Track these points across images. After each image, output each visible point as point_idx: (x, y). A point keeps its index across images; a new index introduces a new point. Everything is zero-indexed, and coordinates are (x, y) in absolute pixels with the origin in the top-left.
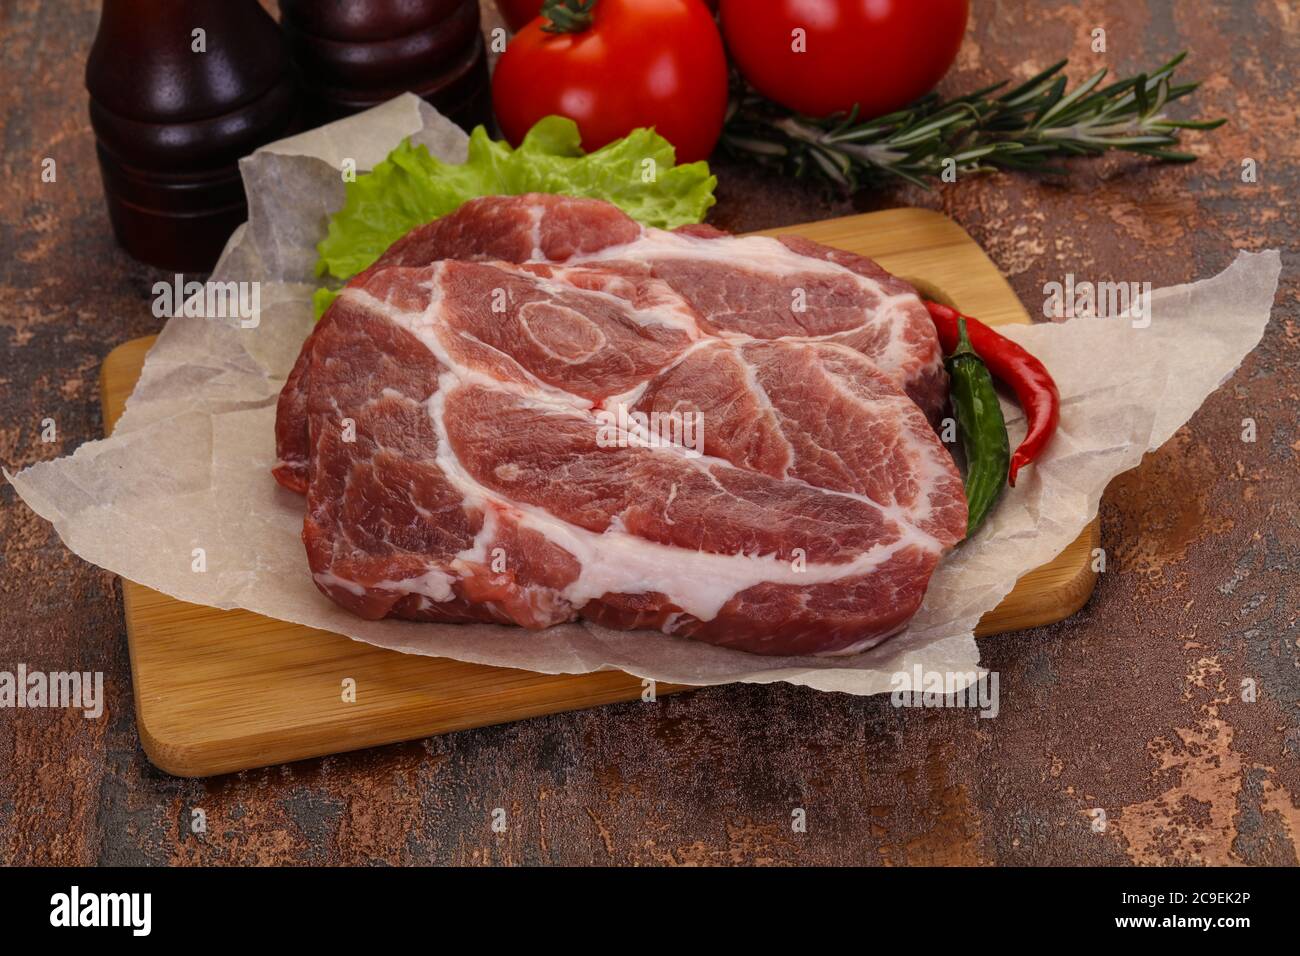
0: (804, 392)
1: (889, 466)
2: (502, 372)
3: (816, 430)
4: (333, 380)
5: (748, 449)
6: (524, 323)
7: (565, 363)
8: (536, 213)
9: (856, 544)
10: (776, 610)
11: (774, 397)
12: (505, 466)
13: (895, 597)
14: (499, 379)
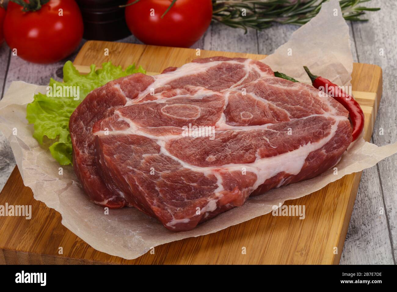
0: (274, 93)
1: (315, 102)
2: (176, 132)
3: (287, 102)
4: (122, 161)
5: (273, 117)
6: (168, 115)
7: (194, 119)
8: (117, 87)
9: (327, 128)
10: (318, 159)
11: (267, 98)
12: (208, 158)
13: (347, 138)
14: (177, 134)
